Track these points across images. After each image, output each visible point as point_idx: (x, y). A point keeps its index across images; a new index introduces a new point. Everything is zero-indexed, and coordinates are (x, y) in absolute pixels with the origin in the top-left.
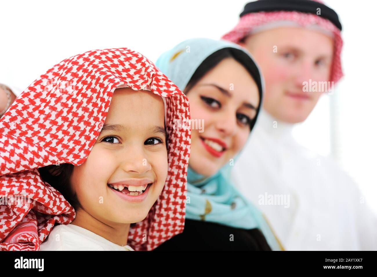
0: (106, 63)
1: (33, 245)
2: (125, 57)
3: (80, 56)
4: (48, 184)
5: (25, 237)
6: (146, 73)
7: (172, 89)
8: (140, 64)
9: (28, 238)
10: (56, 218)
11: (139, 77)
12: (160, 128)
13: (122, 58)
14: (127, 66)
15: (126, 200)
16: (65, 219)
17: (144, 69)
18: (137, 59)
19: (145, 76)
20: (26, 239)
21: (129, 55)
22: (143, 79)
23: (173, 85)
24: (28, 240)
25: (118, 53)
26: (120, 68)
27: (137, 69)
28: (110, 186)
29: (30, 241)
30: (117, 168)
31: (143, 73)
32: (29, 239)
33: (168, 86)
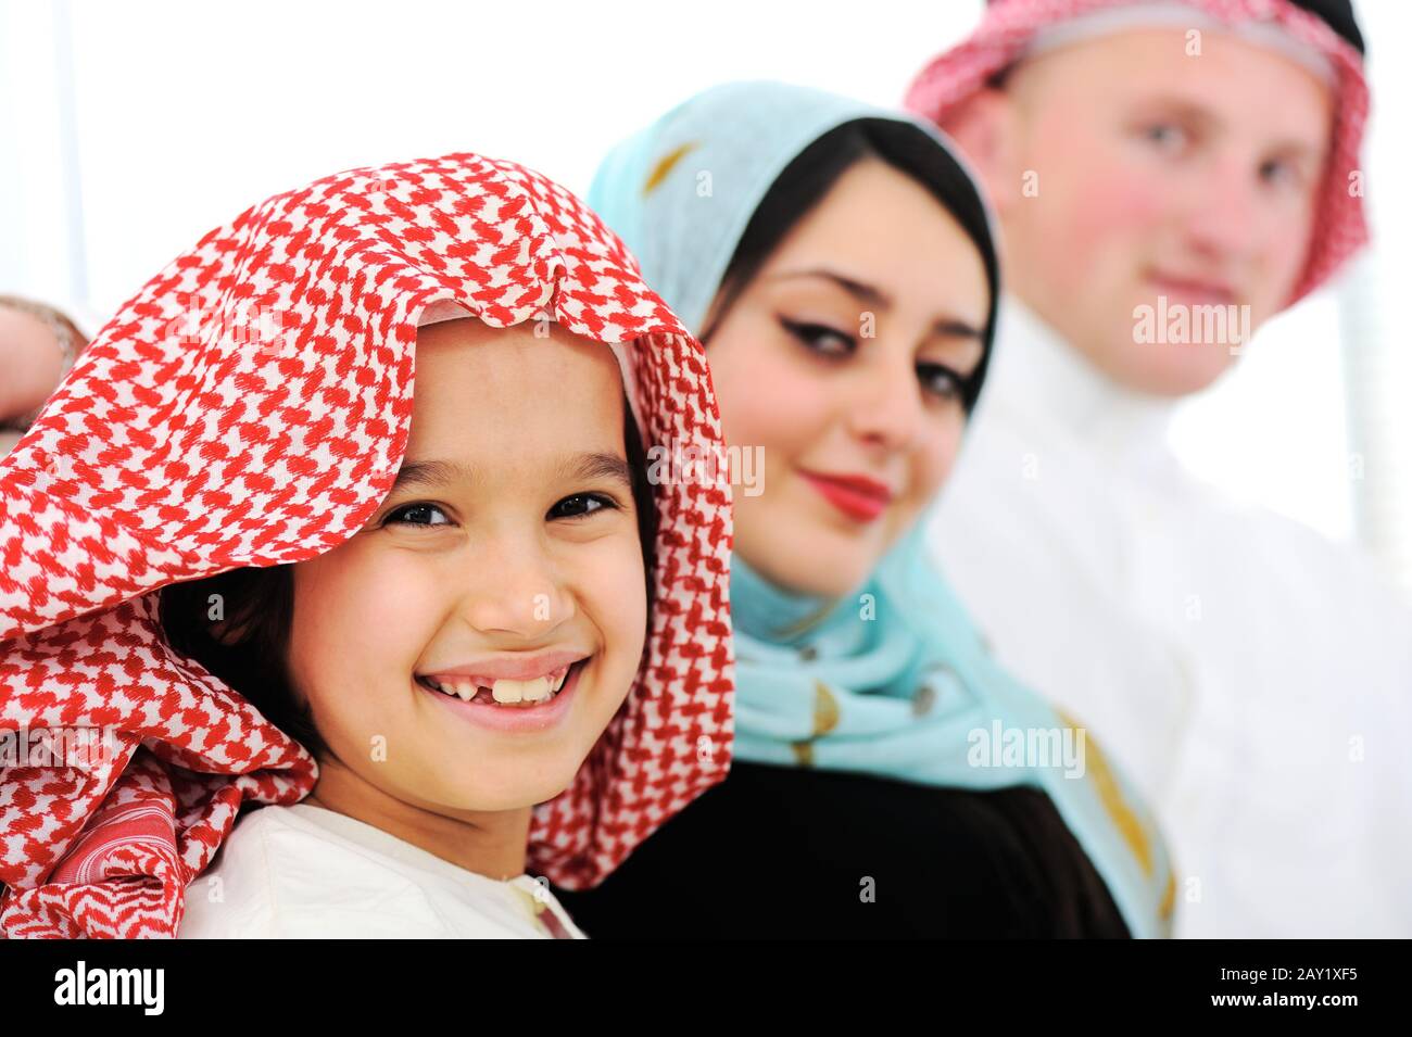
0: (386, 225)
1: (158, 886)
2: (458, 197)
3: (296, 199)
4: (200, 666)
5: (126, 856)
6: (534, 261)
7: (644, 308)
8: (513, 222)
9: (136, 859)
10: (242, 784)
11: (510, 275)
12: (601, 458)
13: (447, 204)
14: (467, 233)
15: (486, 726)
16: (282, 787)
17: (526, 244)
18: (502, 203)
19: (531, 273)
20: (129, 866)
21: (474, 190)
22: (524, 281)
23: (647, 296)
24: (137, 867)
25: (432, 181)
26: (441, 243)
27: (502, 242)
28: (425, 682)
29: (144, 870)
30: (447, 618)
31: (523, 259)
32: (142, 864)
33: (626, 297)
